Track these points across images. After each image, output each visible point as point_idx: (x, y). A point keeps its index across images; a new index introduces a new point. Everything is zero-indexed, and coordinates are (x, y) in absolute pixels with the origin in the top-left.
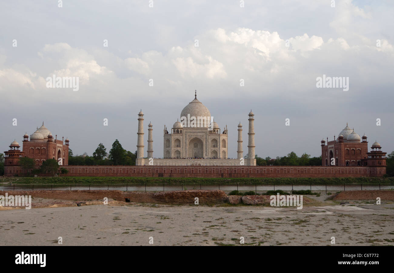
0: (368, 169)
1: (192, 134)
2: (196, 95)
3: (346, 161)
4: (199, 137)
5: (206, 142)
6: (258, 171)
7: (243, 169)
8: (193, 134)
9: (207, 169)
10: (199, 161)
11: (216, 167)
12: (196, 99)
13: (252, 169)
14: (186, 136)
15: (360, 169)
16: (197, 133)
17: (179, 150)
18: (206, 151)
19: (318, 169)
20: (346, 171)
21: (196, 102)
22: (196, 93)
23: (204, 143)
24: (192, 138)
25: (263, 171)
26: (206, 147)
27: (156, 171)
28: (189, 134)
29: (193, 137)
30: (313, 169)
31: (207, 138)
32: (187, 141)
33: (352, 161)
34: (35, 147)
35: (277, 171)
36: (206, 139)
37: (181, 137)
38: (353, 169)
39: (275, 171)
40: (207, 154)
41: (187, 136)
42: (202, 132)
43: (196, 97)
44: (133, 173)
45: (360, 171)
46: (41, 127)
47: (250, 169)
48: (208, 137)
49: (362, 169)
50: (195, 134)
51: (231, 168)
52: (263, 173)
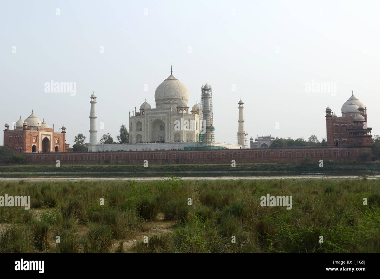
0: (346, 151)
1: (153, 115)
2: (171, 72)
3: (335, 140)
4: (161, 118)
5: (168, 124)
6: (208, 155)
7: (191, 153)
8: (155, 115)
10: (149, 146)
11: (162, 152)
12: (171, 75)
13: (201, 154)
14: (147, 119)
15: (335, 151)
16: (159, 113)
17: (141, 134)
18: (168, 134)
19: (280, 151)
20: (316, 154)
21: (172, 79)
22: (172, 69)
23: (166, 124)
24: (153, 120)
25: (213, 156)
26: (168, 130)
27: (102, 157)
28: (150, 115)
29: (155, 119)
30: (273, 152)
31: (169, 119)
32: (149, 123)
33: (343, 140)
34: (13, 136)
35: (230, 155)
36: (168, 120)
37: (143, 119)
38: (326, 151)
39: (227, 155)
40: (170, 138)
41: (149, 118)
42: (164, 113)
43: (172, 73)
44: (81, 160)
45: (335, 153)
46: (30, 116)
47: (199, 153)
48: (170, 118)
49: (337, 151)
50: (157, 115)
51: (178, 153)
52: (214, 158)
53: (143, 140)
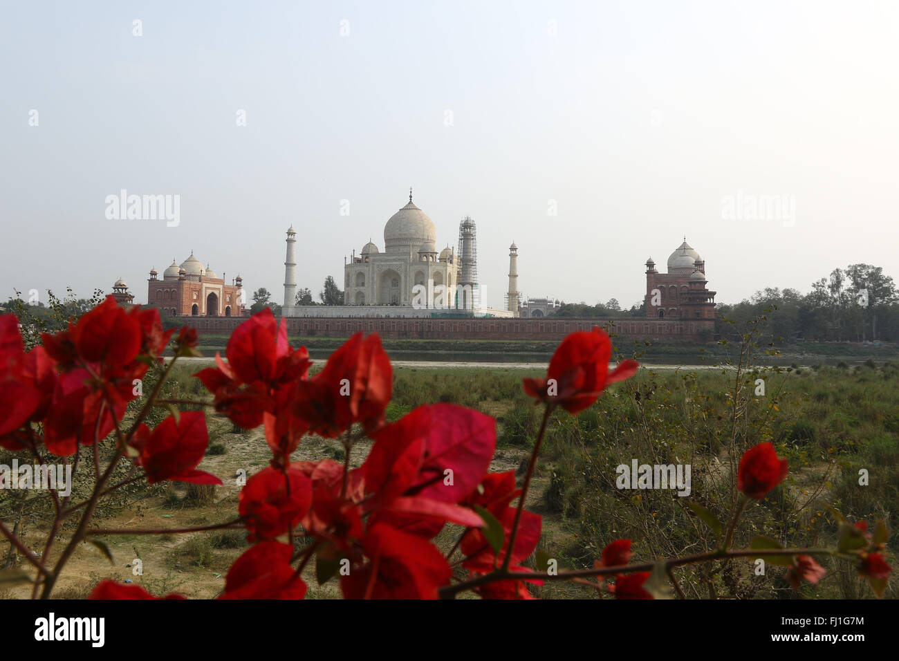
0: (678, 325)
1: (382, 263)
2: (411, 197)
3: (659, 309)
4: (394, 268)
5: (406, 277)
6: (468, 327)
7: (443, 323)
8: (385, 264)
9: (383, 322)
10: (376, 310)
11: (398, 320)
12: (410, 203)
13: (457, 325)
14: (373, 268)
16: (391, 260)
17: (363, 291)
18: (406, 293)
20: (633, 329)
21: (412, 209)
22: (411, 192)
23: (403, 277)
24: (383, 271)
25: (477, 327)
26: (406, 286)
28: (378, 263)
29: (385, 268)
31: (408, 270)
32: (375, 275)
33: (671, 308)
34: (163, 289)
36: (406, 271)
37: (367, 268)
38: (647, 324)
40: (408, 298)
41: (375, 267)
42: (399, 259)
45: (660, 329)
46: (189, 258)
48: (408, 267)
50: (388, 263)
51: (423, 322)
52: (478, 331)
53: (366, 302)
